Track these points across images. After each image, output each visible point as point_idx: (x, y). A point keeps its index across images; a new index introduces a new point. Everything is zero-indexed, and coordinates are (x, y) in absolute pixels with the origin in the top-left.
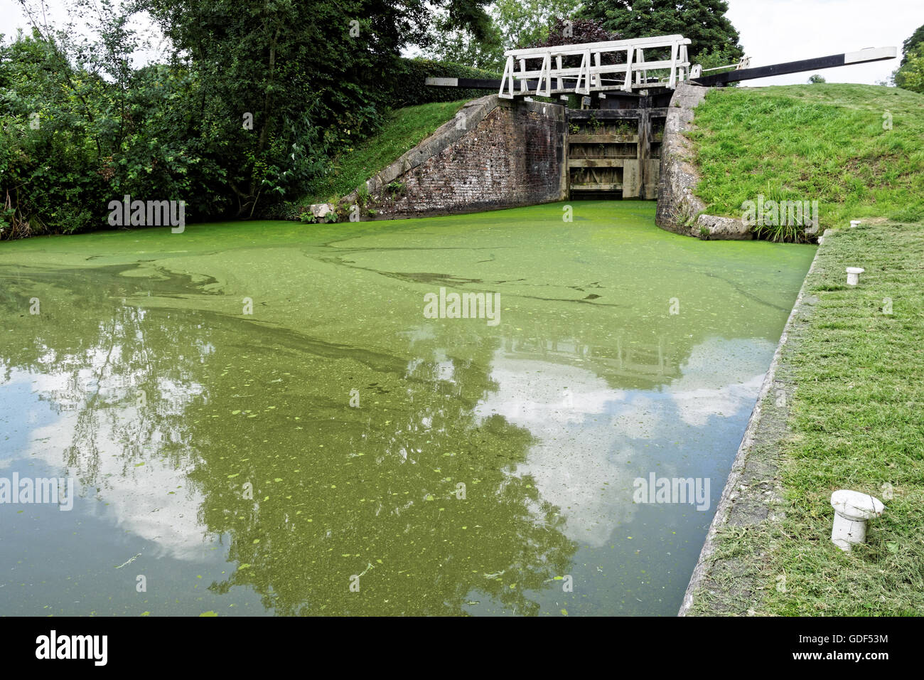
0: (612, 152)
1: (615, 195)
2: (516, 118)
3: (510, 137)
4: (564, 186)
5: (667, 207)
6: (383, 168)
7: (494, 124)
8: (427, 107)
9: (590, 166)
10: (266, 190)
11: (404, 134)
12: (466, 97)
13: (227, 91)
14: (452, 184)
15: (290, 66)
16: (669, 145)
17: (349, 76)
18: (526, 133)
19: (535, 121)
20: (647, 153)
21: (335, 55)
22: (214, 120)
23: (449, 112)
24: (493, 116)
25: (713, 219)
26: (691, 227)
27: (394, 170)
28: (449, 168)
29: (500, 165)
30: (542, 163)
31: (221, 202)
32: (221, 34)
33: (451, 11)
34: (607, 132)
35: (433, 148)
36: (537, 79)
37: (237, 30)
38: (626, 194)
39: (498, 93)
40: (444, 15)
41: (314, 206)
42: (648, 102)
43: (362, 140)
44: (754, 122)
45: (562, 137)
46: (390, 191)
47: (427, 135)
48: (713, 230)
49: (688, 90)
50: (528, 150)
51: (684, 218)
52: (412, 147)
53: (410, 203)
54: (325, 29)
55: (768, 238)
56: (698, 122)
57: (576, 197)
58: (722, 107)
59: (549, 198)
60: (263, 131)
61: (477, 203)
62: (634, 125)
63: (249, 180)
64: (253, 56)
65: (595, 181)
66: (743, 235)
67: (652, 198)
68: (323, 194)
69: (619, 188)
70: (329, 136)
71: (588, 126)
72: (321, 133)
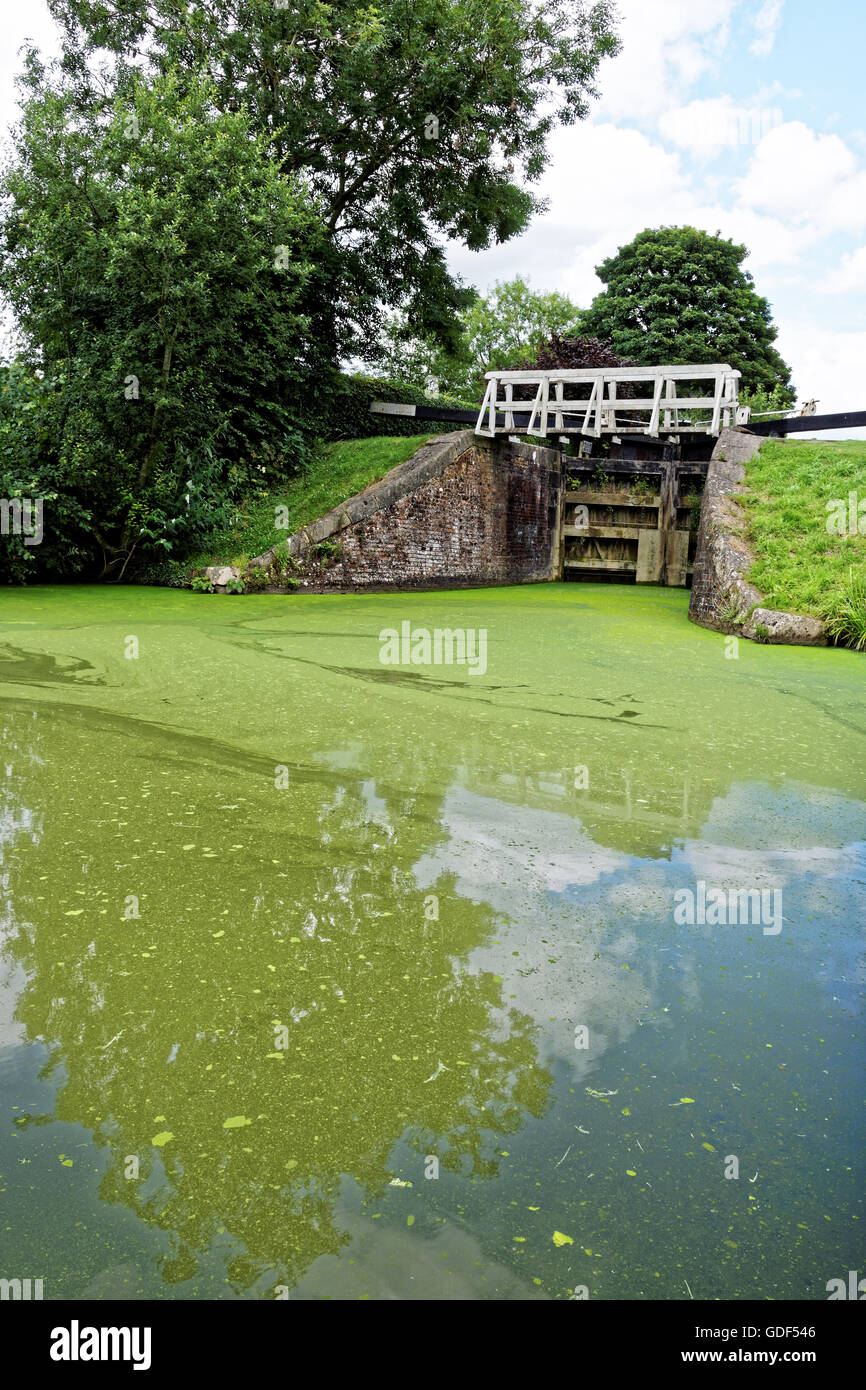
0: (623, 519)
1: (626, 578)
2: (496, 465)
3: (487, 489)
4: (556, 561)
5: (707, 596)
6: (311, 522)
7: (467, 470)
8: (375, 441)
9: (592, 535)
10: (144, 543)
11: (343, 476)
12: (424, 431)
13: (102, 403)
14: (406, 550)
15: (191, 373)
16: (712, 511)
17: (268, 393)
18: (509, 485)
19: (521, 470)
20: (671, 522)
21: (253, 363)
22: (79, 441)
23: (406, 449)
24: (465, 459)
25: (774, 615)
26: (741, 625)
27: (328, 525)
28: (403, 526)
29: (472, 527)
30: (528, 528)
31: (80, 556)
32: (98, 323)
33: (411, 314)
34: (618, 491)
35: (381, 497)
36: (530, 413)
37: (122, 321)
38: (641, 576)
39: (475, 427)
40: (400, 320)
41: (212, 568)
42: (676, 453)
43: (280, 482)
44: (828, 486)
45: (556, 493)
46: (319, 554)
47: (373, 479)
48: (773, 630)
49: (736, 439)
50: (510, 509)
51: (732, 612)
52: (353, 494)
53: (346, 573)
54: (241, 328)
55: (848, 645)
56: (750, 483)
57: (571, 576)
58: (782, 465)
59: (535, 576)
60: (146, 460)
61: (439, 577)
62: (655, 483)
63: (122, 527)
64: (143, 357)
65: (599, 557)
66: (814, 639)
67: (676, 584)
68: (224, 552)
69: (631, 567)
70: (237, 474)
71: (592, 481)
72: (226, 470)
